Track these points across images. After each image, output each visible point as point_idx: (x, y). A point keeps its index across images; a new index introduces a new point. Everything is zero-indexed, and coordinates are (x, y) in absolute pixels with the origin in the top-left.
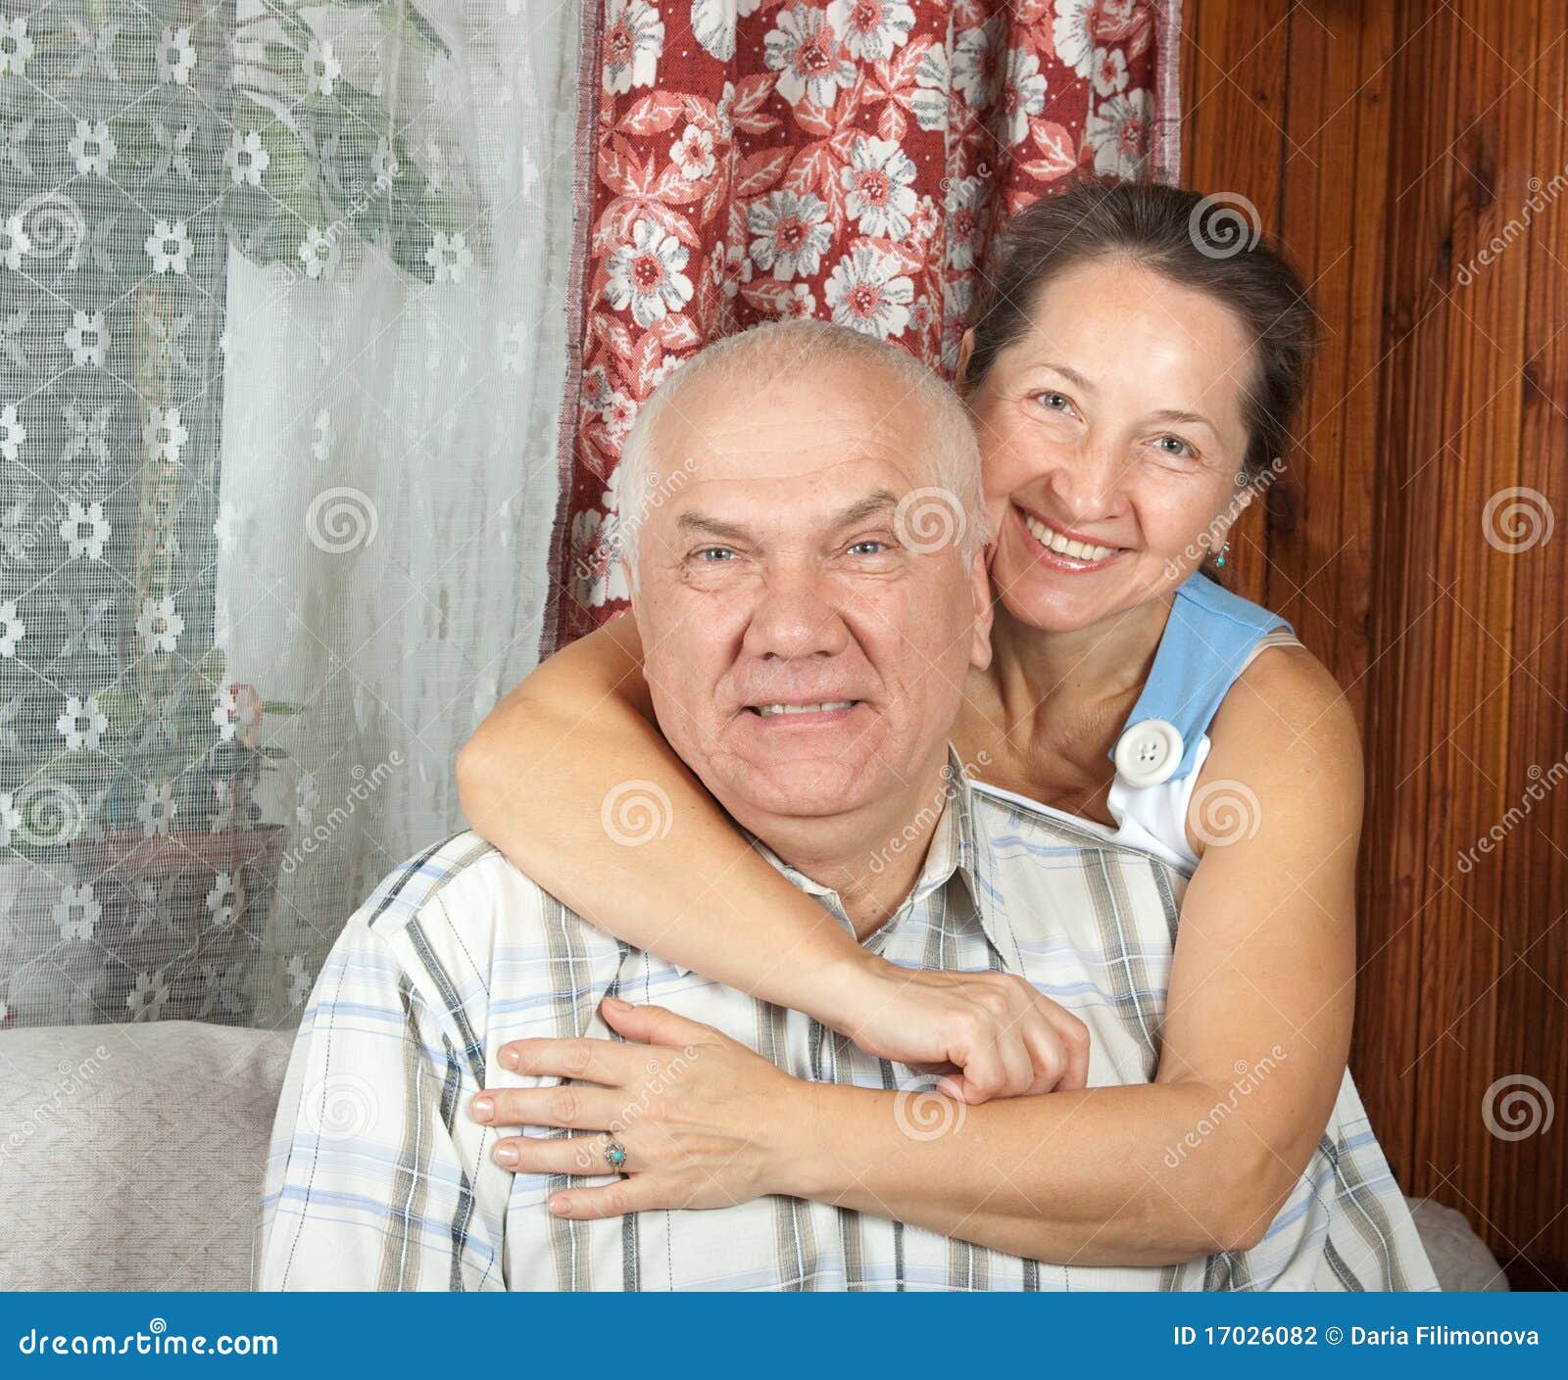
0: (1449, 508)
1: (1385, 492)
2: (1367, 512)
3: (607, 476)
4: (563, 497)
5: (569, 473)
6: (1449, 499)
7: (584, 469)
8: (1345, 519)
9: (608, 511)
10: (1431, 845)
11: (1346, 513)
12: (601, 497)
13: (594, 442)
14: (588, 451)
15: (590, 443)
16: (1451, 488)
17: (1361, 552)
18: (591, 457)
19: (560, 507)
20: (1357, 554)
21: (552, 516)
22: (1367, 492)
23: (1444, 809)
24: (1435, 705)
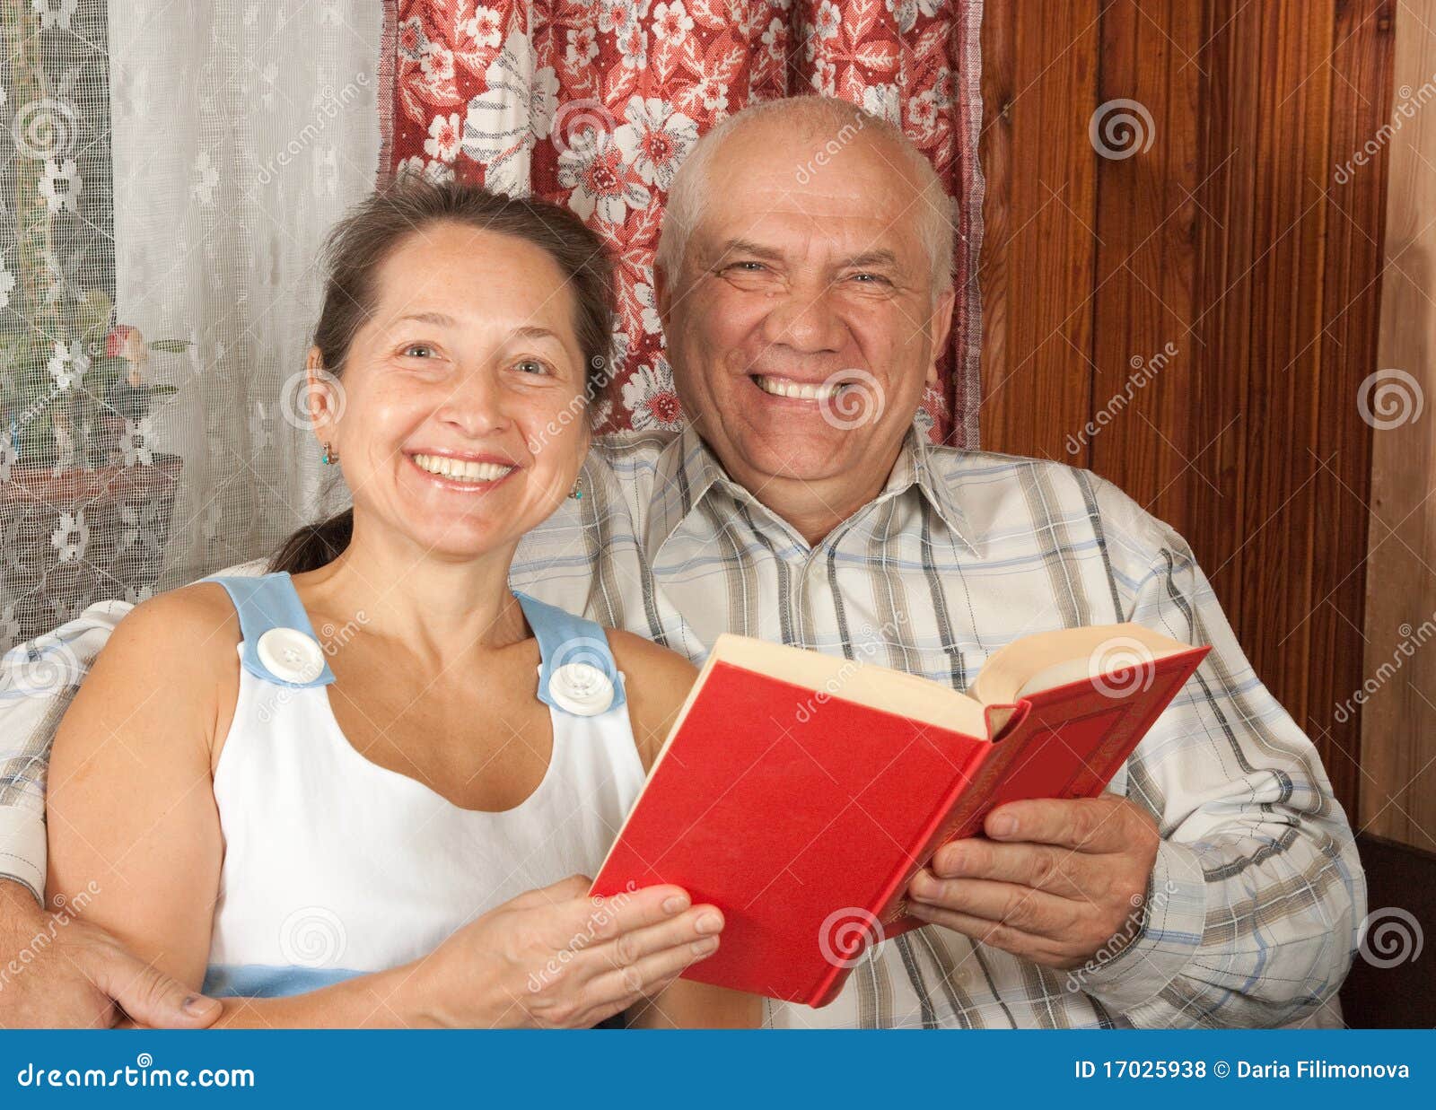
0: (1267, 121)
1: (1208, 109)
2: (1192, 127)
3: (428, 124)
4: (385, 145)
5: (390, 123)
6: (1267, 112)
7: (405, 118)
8: (1171, 134)
9: (431, 158)
10: (1252, 439)
11: (1171, 129)
12: (423, 144)
13: (414, 92)
14: (409, 101)
15: (409, 93)
16: (1268, 101)
17: (1187, 165)
18: (411, 106)
19: (383, 156)
20: (1182, 167)
21: (376, 165)
22: (1193, 108)
23: (1263, 406)
24: (1256, 309)
